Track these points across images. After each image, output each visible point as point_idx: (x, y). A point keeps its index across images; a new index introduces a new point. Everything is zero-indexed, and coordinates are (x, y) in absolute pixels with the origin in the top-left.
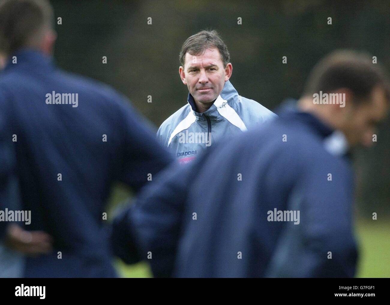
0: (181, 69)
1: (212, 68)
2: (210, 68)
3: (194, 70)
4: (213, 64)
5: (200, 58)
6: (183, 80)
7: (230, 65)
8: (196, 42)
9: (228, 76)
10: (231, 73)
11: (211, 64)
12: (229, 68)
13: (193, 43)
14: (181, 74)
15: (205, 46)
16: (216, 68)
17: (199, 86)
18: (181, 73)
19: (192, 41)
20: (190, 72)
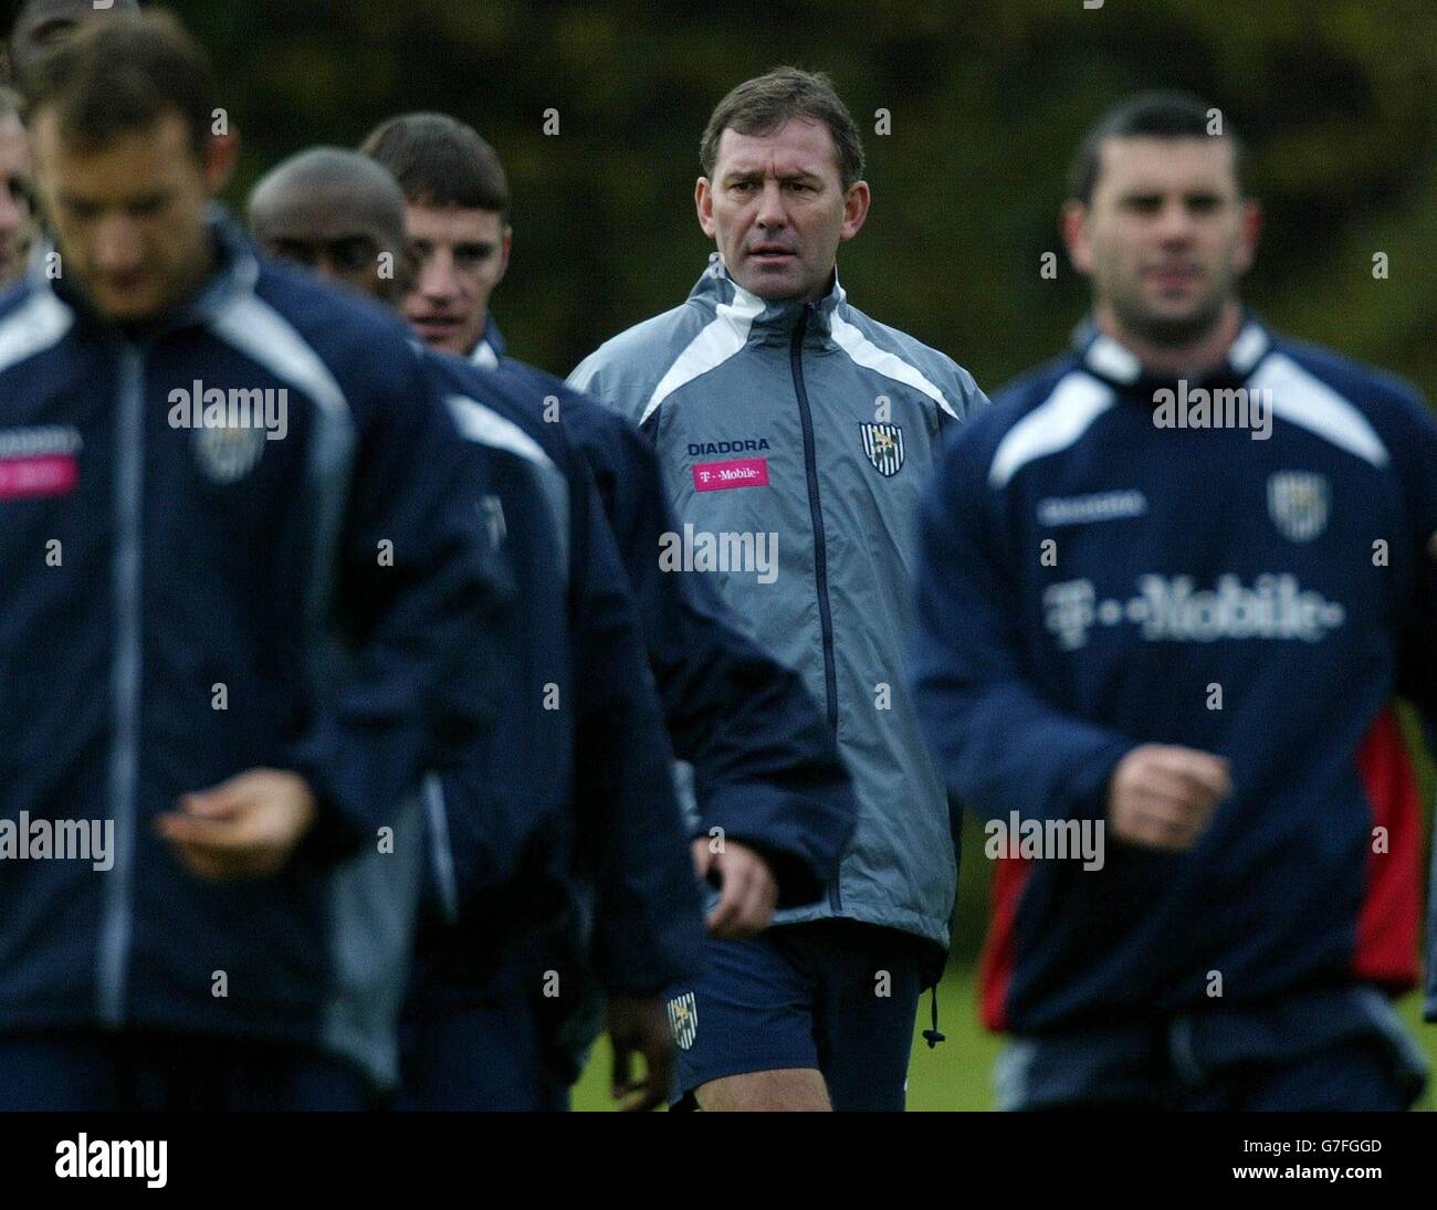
1: (801, 182)
2: (794, 183)
3: (743, 182)
4: (807, 169)
5: (766, 146)
6: (705, 221)
7: (862, 190)
9: (854, 224)
10: (863, 214)
11: (800, 170)
12: (858, 199)
14: (700, 203)
16: (816, 185)
17: (756, 237)
18: (702, 201)
20: (732, 192)
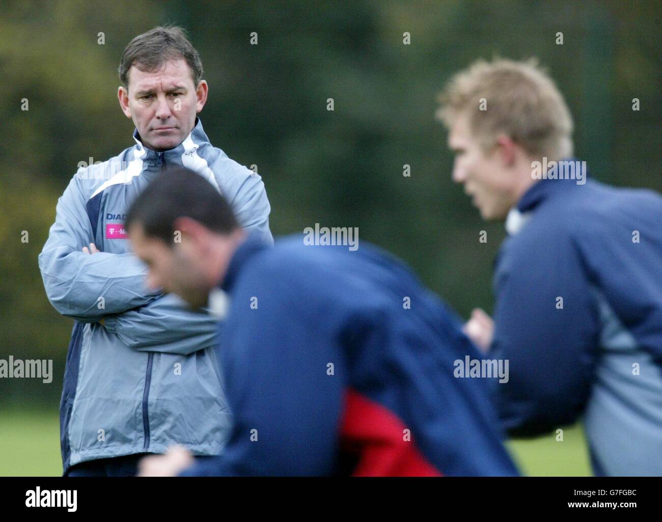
0: (121, 91)
1: (176, 92)
2: (172, 93)
3: (145, 95)
4: (179, 85)
5: (156, 76)
6: (125, 109)
7: (204, 85)
8: (148, 49)
9: (202, 102)
10: (205, 96)
11: (175, 86)
12: (202, 89)
13: (144, 51)
14: (121, 99)
15: (164, 55)
16: (183, 92)
17: (155, 123)
19: (141, 46)
20: (140, 99)
